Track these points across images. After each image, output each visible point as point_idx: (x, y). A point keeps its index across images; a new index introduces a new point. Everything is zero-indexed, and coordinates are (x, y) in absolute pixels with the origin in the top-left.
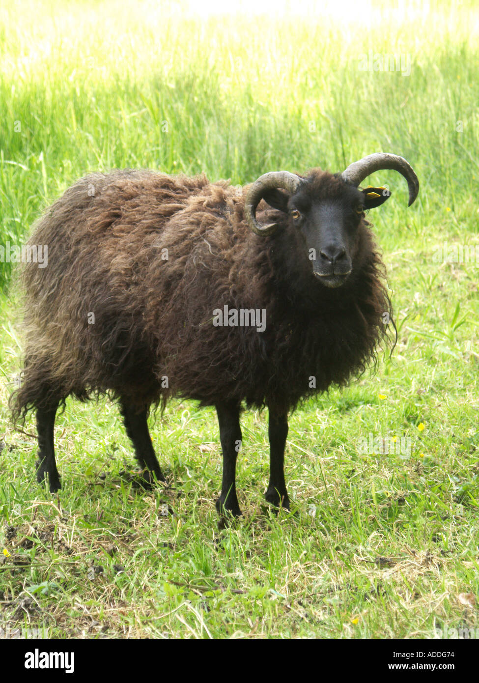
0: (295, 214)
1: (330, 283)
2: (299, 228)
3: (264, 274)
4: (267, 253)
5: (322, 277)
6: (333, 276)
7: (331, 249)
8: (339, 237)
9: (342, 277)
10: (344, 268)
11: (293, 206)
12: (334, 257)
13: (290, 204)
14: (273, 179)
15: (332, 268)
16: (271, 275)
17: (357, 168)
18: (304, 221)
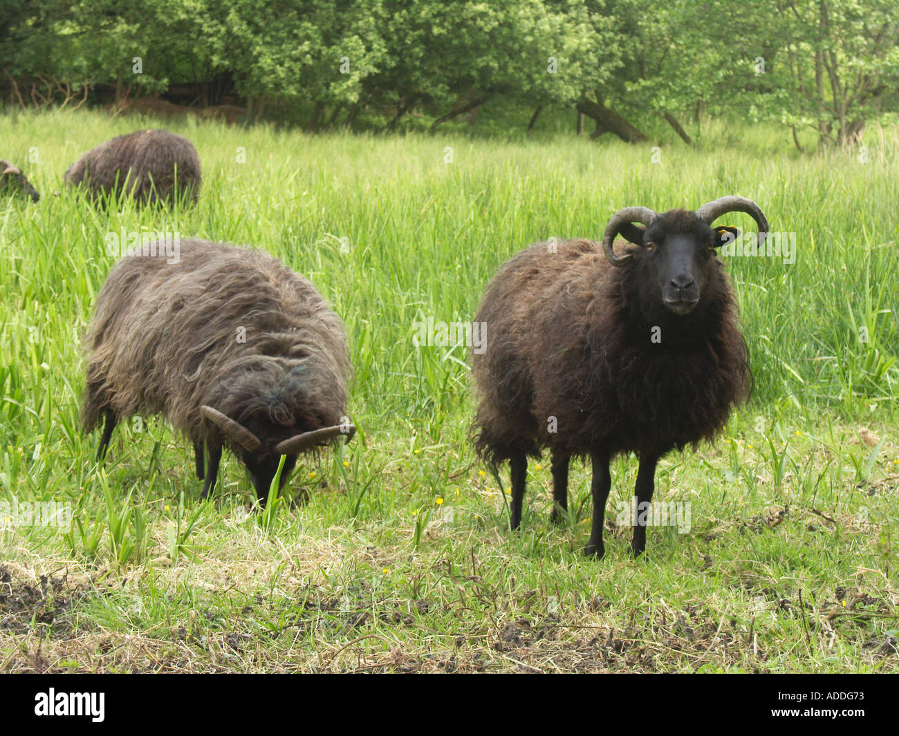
0: (650, 246)
1: (678, 309)
2: (652, 259)
3: (617, 303)
4: (622, 283)
5: (670, 303)
6: (680, 303)
7: (681, 278)
8: (689, 267)
9: (690, 304)
10: (690, 296)
11: (648, 238)
12: (683, 285)
13: (646, 237)
14: (631, 213)
15: (680, 295)
16: (624, 304)
17: (710, 208)
18: (657, 252)
